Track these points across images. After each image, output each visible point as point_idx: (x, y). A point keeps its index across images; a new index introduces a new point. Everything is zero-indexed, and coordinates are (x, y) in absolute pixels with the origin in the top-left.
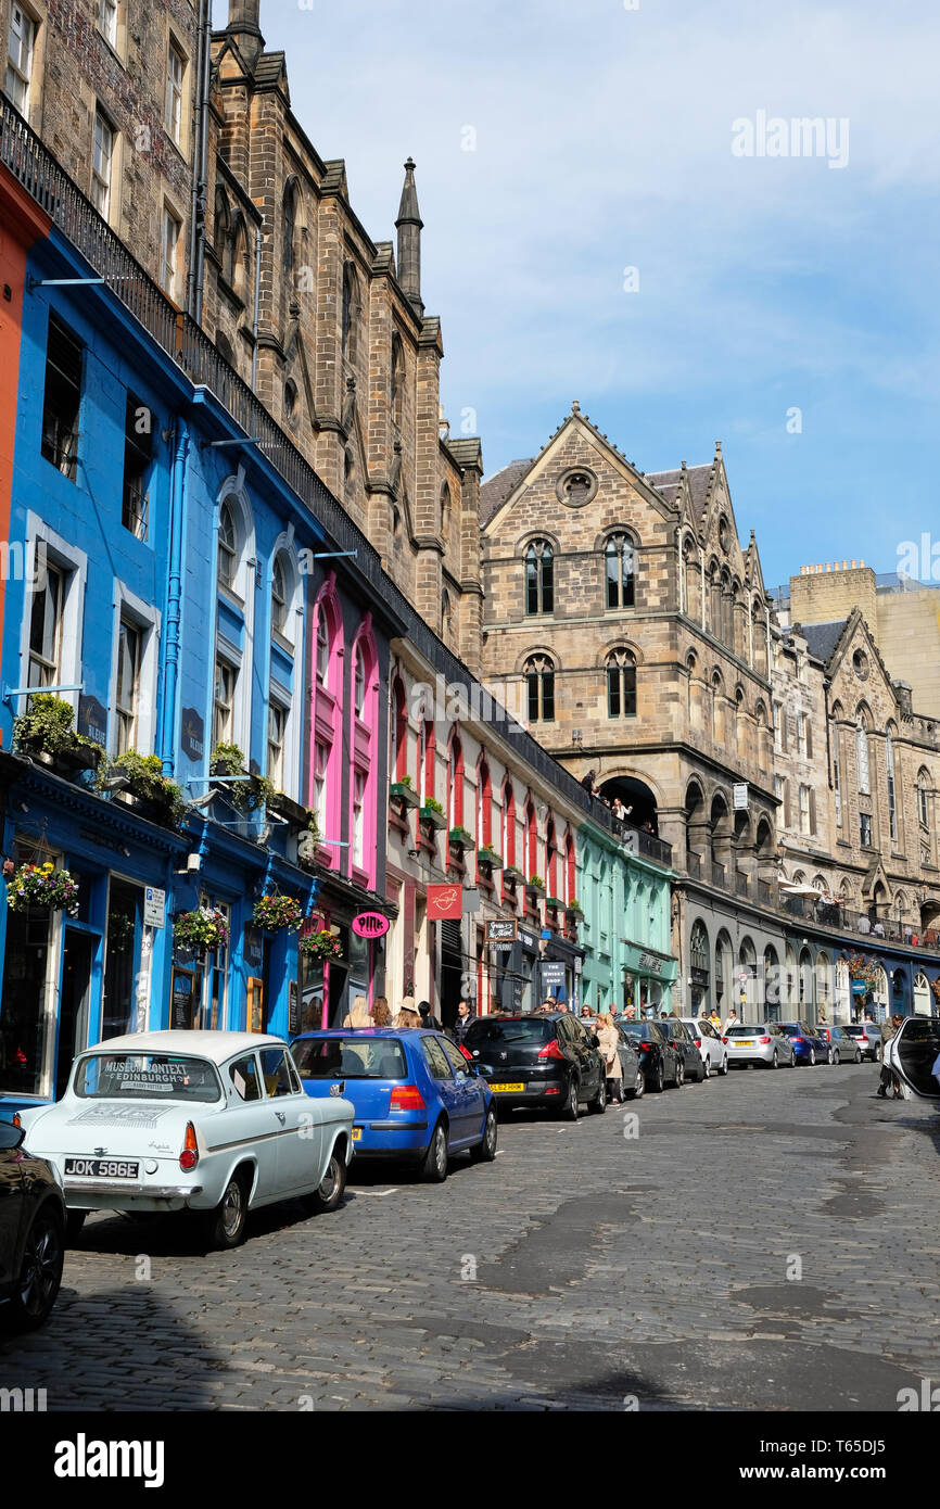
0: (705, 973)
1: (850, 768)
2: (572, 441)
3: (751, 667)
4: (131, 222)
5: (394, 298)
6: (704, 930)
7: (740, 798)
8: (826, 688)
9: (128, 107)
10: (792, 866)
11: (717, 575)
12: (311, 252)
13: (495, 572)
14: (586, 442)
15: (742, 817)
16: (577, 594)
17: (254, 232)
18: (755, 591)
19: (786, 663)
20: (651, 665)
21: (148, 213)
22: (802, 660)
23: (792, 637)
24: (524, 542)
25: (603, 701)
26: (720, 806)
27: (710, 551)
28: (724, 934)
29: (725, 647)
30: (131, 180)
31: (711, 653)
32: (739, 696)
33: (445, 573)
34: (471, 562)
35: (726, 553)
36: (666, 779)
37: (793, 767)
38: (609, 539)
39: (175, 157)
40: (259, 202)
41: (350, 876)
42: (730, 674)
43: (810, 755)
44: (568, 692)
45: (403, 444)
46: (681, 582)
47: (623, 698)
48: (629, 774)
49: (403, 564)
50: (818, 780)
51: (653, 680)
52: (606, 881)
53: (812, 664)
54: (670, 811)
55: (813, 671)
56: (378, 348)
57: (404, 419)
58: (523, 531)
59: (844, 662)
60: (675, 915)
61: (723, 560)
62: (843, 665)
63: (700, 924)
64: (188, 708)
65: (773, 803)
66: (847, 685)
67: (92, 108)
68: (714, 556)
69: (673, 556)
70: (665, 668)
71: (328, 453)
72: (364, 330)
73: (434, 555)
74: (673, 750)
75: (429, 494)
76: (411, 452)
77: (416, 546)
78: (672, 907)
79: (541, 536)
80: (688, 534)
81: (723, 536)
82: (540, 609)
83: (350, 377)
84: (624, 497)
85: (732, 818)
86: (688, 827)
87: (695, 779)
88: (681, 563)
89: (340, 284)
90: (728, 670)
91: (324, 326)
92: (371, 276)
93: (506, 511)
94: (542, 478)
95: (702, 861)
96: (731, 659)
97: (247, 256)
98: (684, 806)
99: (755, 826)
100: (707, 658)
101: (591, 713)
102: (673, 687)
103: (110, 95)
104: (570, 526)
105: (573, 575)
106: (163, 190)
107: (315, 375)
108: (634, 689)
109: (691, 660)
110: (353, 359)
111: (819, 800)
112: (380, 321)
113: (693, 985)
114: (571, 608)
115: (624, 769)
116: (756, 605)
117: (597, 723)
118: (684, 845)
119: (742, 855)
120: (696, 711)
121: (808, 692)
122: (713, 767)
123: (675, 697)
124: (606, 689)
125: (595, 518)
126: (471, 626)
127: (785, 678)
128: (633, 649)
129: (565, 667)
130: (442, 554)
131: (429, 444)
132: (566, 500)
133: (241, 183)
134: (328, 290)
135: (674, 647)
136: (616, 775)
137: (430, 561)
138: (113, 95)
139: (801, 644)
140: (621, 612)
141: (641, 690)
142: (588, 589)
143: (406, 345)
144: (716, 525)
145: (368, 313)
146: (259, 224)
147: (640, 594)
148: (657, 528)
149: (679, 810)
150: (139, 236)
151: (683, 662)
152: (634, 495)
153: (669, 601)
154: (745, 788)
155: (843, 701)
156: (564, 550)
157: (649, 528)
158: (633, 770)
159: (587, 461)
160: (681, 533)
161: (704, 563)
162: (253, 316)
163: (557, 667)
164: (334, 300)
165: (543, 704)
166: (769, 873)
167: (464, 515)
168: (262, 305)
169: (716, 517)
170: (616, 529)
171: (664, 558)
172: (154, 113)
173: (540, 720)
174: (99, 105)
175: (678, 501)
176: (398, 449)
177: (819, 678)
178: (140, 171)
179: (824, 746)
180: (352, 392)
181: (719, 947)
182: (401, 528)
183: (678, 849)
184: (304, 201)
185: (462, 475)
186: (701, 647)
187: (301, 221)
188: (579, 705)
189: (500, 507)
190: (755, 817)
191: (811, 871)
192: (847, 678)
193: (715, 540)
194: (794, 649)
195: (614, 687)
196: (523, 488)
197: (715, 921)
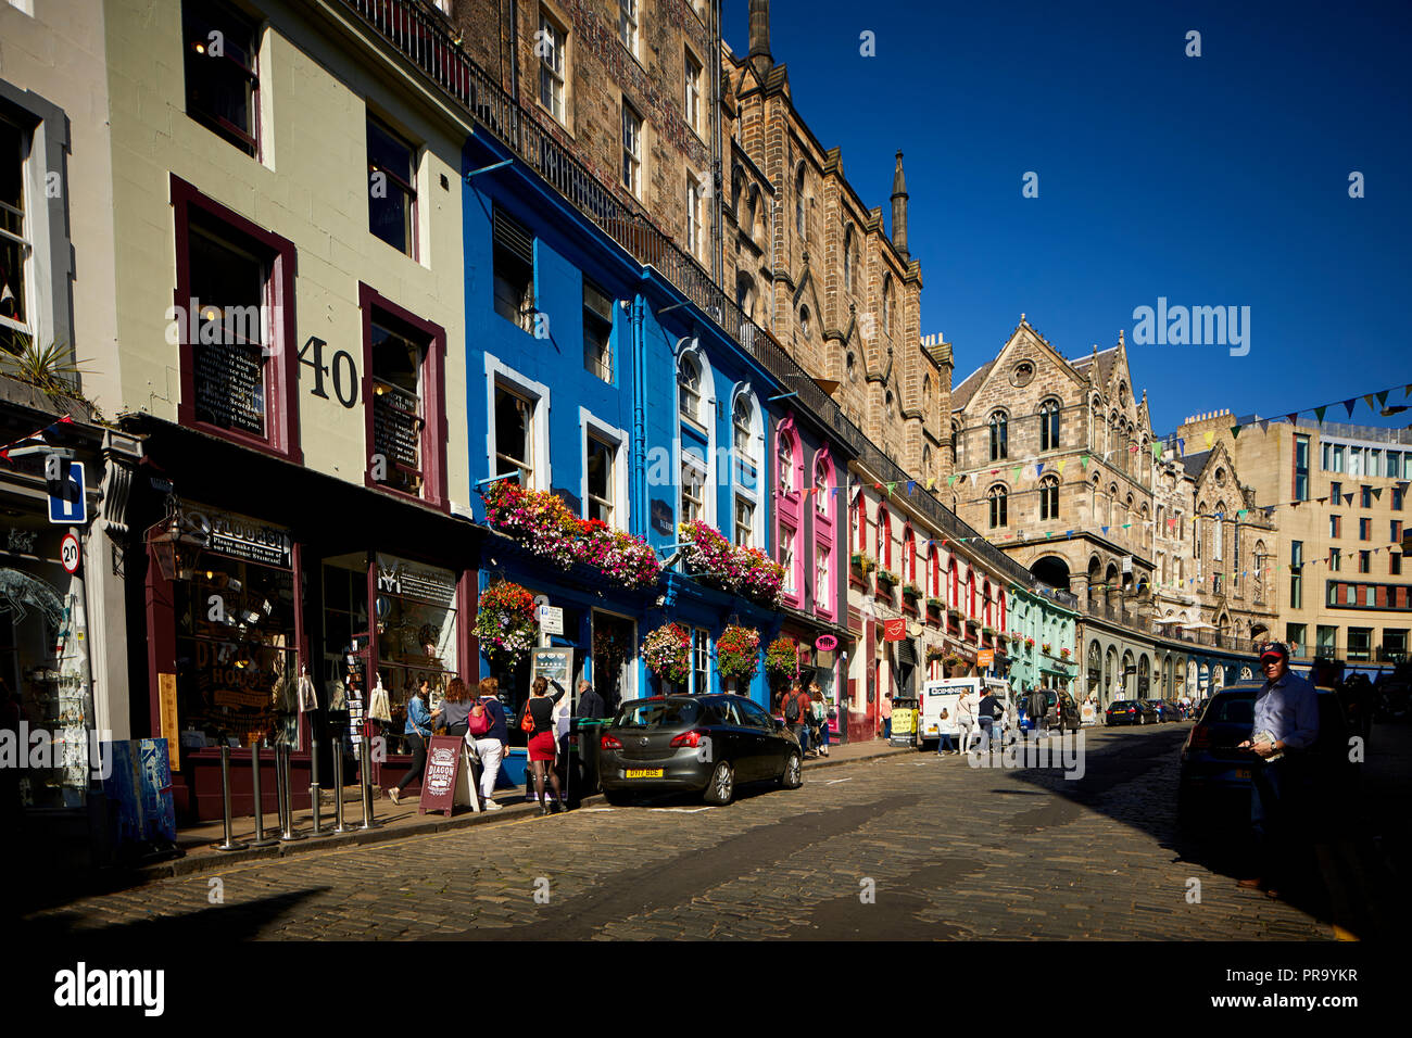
0: (1098, 673)
1: (1208, 544)
2: (1020, 342)
3: (1139, 482)
4: (659, 188)
5: (885, 247)
6: (1098, 647)
7: (1127, 565)
8: (1195, 494)
9: (651, 102)
10: (1165, 607)
11: (1117, 422)
12: (818, 216)
13: (971, 436)
14: (1030, 342)
15: (1128, 577)
16: (1022, 444)
17: (769, 199)
18: (1144, 432)
19: (1169, 480)
20: (1068, 484)
21: (674, 181)
22: (1179, 477)
23: (1173, 463)
24: (989, 414)
25: (1037, 510)
26: (1112, 571)
27: (1112, 406)
28: (1112, 648)
29: (1121, 469)
30: (657, 157)
31: (1110, 473)
32: (1129, 500)
33: (925, 433)
34: (945, 426)
35: (1124, 407)
36: (1076, 556)
37: (1169, 547)
38: (1043, 405)
39: (694, 141)
40: (771, 179)
41: (815, 613)
42: (1123, 486)
43: (1181, 538)
44: (1016, 506)
45: (894, 349)
46: (1090, 428)
47: (1051, 506)
48: (1052, 554)
49: (896, 429)
50: (1186, 553)
51: (1069, 494)
52: (1029, 618)
53: (1186, 479)
54: (1077, 575)
55: (1187, 483)
56: (873, 283)
57: (895, 333)
58: (988, 407)
59: (1209, 476)
60: (1079, 636)
61: (1122, 411)
62: (1208, 479)
63: (1095, 642)
64: (656, 499)
65: (1150, 567)
66: (1210, 490)
67: (619, 101)
68: (1115, 409)
69: (1084, 411)
70: (1077, 485)
71: (833, 355)
72: (862, 272)
73: (917, 421)
74: (1080, 537)
75: (913, 382)
76: (901, 354)
77: (905, 416)
78: (1077, 633)
79: (1000, 409)
80: (1096, 395)
81: (1123, 396)
82: (999, 457)
83: (852, 303)
84: (1053, 376)
85: (1121, 578)
86: (1090, 585)
87: (1096, 555)
88: (1090, 416)
89: (842, 237)
90: (1122, 484)
91: (828, 267)
92: (867, 233)
93: (978, 395)
94: (1001, 372)
95: (1099, 605)
96: (1125, 477)
97: (764, 217)
98: (1087, 571)
99: (1137, 583)
100: (1107, 477)
101: (1029, 519)
102: (1082, 497)
103: (634, 92)
104: (1019, 400)
105: (1019, 432)
106: (686, 165)
107: (823, 302)
108: (1057, 501)
109: (1096, 479)
110: (854, 292)
111: (1186, 566)
112: (873, 264)
113: (1090, 679)
114: (1017, 454)
115: (1049, 552)
116: (1145, 441)
117: (1033, 525)
118: (1086, 596)
119: (1128, 601)
120: (1098, 512)
121: (1183, 498)
122: (1109, 547)
123: (1082, 503)
124: (1039, 502)
125: (1034, 392)
126: (945, 467)
127: (1167, 490)
128: (1057, 475)
129: (1013, 492)
130: (922, 421)
131: (914, 348)
132: (1015, 383)
133: (759, 167)
134: (831, 242)
135: (1084, 471)
136: (1045, 555)
137: (914, 426)
138: (637, 92)
139: (1179, 467)
140: (1051, 452)
141: (1061, 501)
142: (1028, 440)
143: (896, 280)
144: (1118, 388)
145: (865, 259)
146: (773, 195)
147: (1063, 439)
148: (1075, 394)
149: (1084, 575)
150: (667, 199)
151: (1090, 480)
152: (1060, 373)
153: (1082, 440)
154: (1130, 559)
155: (1207, 502)
156: (1014, 416)
157: (1070, 394)
158: (1055, 552)
159: (1030, 355)
160: (1091, 395)
161: (1108, 415)
162: (771, 260)
163: (1008, 492)
164: (835, 248)
165: (999, 516)
166: (1146, 611)
167: (941, 396)
168: (777, 251)
169: (1118, 383)
170: (1048, 398)
171: (1079, 413)
172: (675, 106)
173: (998, 525)
174: (624, 99)
175: (1090, 374)
176: (890, 352)
177: (1190, 488)
178: (665, 150)
179: (1192, 532)
180: (853, 313)
181: (1109, 655)
182: (894, 405)
183: (1083, 598)
184: (811, 178)
185: (939, 369)
186: (1103, 470)
187: (808, 193)
188: (1022, 514)
189: (974, 394)
190: (1138, 577)
191: (1177, 609)
192: (1211, 487)
193: (1116, 398)
194: (1174, 471)
195: (1045, 501)
196: (988, 379)
197: (1106, 640)
